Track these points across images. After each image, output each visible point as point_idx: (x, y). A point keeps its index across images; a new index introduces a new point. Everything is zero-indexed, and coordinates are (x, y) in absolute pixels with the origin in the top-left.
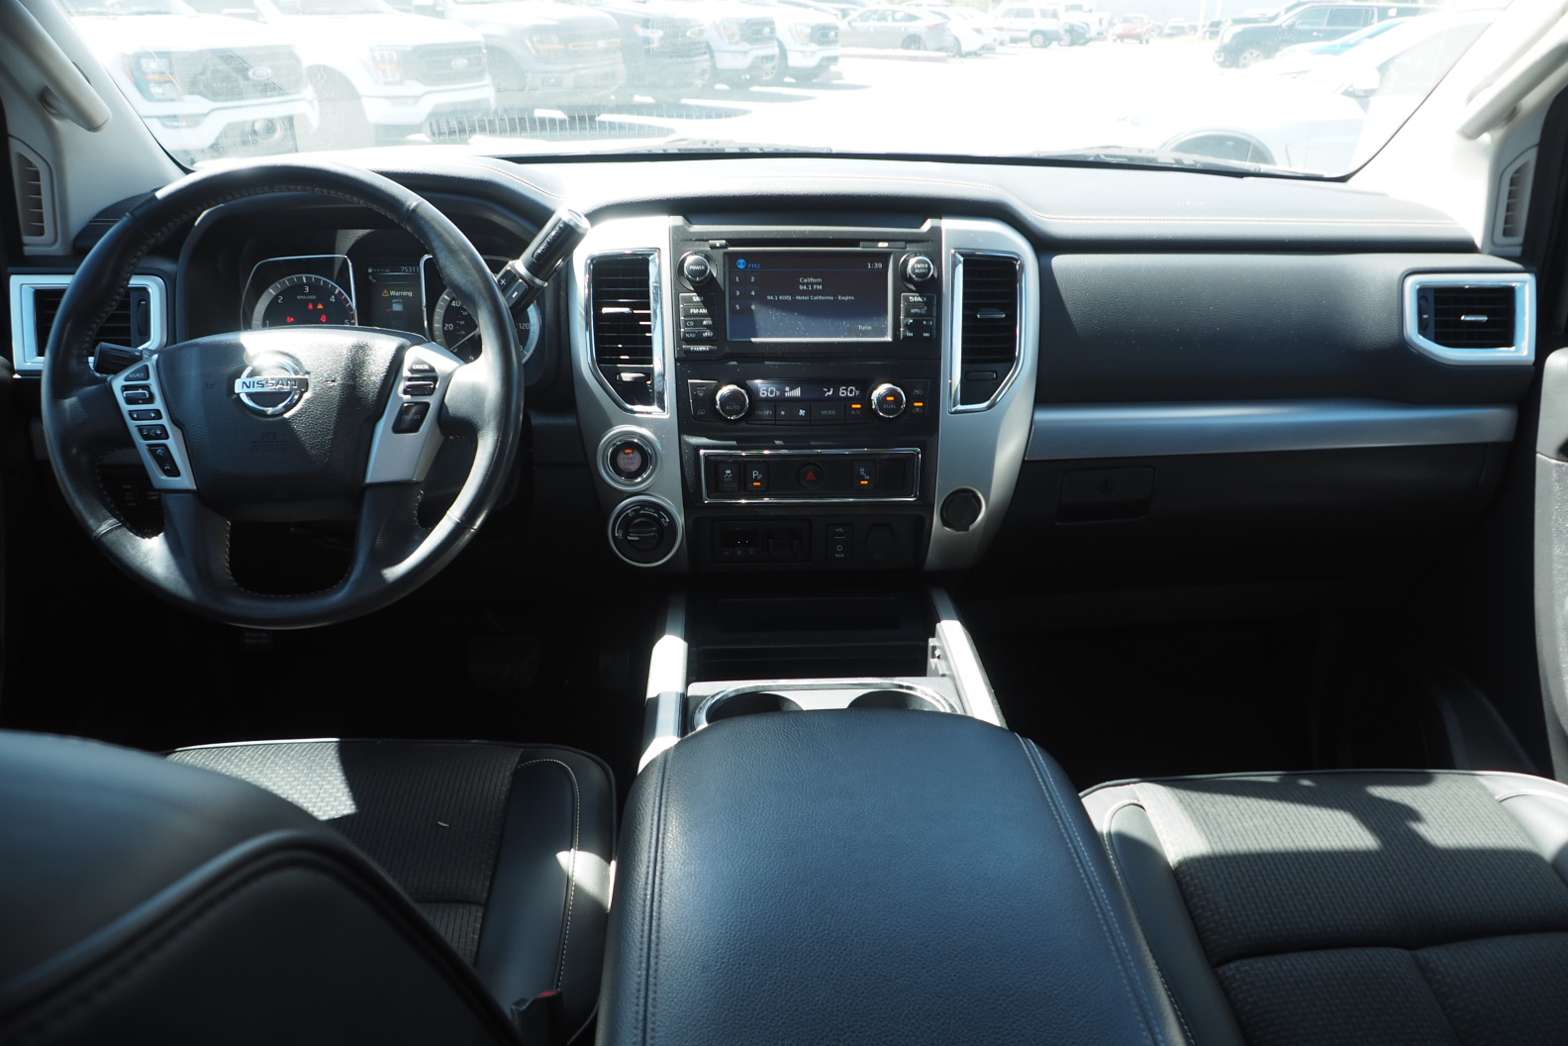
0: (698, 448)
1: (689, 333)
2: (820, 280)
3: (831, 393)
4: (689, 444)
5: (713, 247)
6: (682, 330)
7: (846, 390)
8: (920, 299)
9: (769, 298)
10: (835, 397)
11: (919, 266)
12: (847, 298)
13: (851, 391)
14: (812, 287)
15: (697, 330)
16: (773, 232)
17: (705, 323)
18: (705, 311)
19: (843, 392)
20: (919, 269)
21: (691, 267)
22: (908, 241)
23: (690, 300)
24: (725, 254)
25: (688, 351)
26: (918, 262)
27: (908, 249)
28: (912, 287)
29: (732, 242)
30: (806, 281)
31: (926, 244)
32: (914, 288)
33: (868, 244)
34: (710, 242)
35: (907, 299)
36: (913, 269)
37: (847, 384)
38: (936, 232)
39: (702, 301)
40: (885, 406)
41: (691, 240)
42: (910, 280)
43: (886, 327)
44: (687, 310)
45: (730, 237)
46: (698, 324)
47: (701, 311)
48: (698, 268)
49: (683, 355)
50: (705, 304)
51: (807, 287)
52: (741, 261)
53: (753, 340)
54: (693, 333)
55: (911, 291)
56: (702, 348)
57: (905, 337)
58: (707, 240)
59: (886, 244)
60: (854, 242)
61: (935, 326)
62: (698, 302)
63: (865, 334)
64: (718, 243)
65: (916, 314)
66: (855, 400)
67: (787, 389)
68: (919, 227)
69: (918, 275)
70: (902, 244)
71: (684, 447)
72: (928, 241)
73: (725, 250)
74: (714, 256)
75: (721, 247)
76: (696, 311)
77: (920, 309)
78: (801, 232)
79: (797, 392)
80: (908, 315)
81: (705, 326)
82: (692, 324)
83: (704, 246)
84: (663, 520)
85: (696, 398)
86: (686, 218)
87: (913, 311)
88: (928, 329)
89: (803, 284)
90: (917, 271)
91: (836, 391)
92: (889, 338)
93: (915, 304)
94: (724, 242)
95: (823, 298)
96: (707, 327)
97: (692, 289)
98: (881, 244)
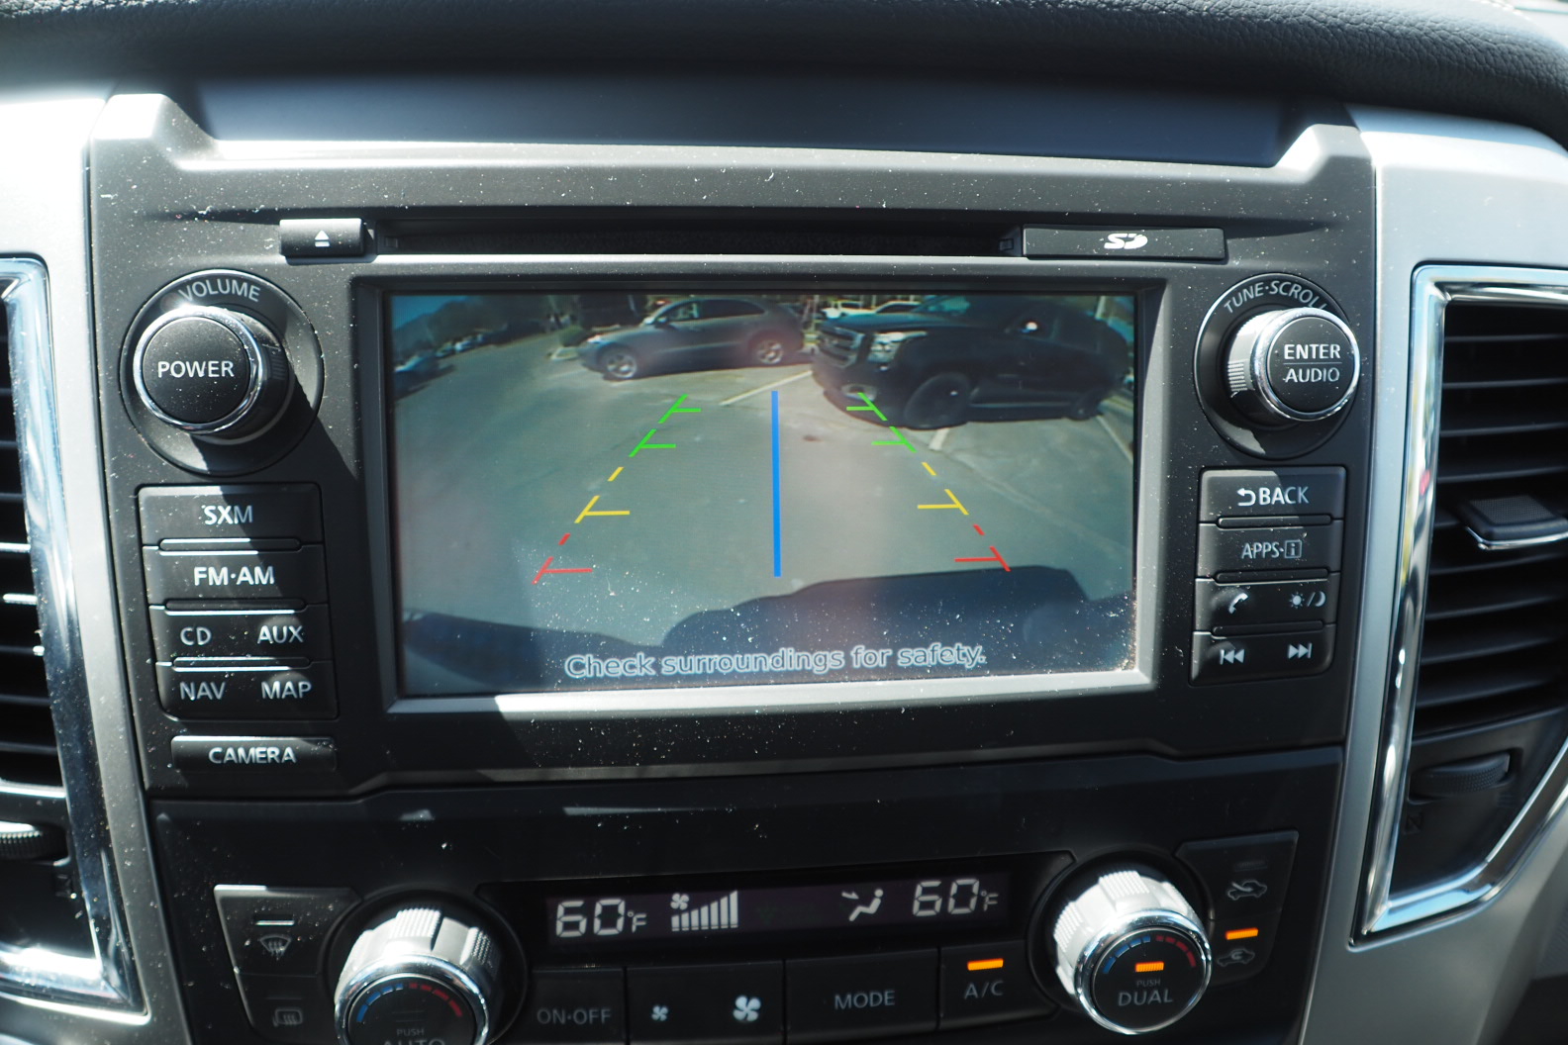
1: (195, 679)
3: (874, 907)
5: (299, 252)
6: (162, 664)
7: (943, 892)
8: (1280, 496)
10: (894, 930)
11: (1302, 352)
13: (963, 897)
15: (231, 666)
17: (265, 633)
18: (262, 577)
19: (925, 900)
20: (1301, 365)
21: (163, 367)
22: (1237, 226)
24: (358, 284)
25: (195, 761)
26: (1295, 334)
27: (1234, 263)
28: (1250, 442)
29: (399, 225)
31: (1311, 238)
32: (1254, 445)
33: (1055, 237)
34: (287, 224)
35: (1226, 495)
36: (1277, 364)
37: (946, 869)
38: (1347, 188)
39: (246, 529)
41: (191, 216)
42: (1244, 408)
44: (177, 572)
45: (386, 199)
46: (231, 637)
47: (245, 575)
48: (195, 369)
49: (177, 777)
50: (267, 543)
53: (512, 704)
54: (217, 678)
55: (1247, 460)
56: (261, 748)
57: (1211, 664)
58: (271, 217)
59: (1139, 241)
61: (1330, 616)
62: (223, 530)
64: (322, 230)
65: (1264, 567)
66: (976, 933)
67: (679, 900)
68: (1266, 161)
69: (1293, 396)
70: (1208, 239)
72: (1317, 226)
73: (358, 268)
75: (339, 251)
76: (219, 577)
77: (1280, 538)
78: (735, 175)
79: (725, 912)
80: (1230, 569)
81: (266, 648)
82: (204, 636)
83: (260, 248)
85: (255, 960)
87: (1250, 551)
88: (1306, 624)
90: (1291, 376)
91: (898, 901)
92: (1133, 673)
93: (1262, 521)
94: (353, 225)
96: (279, 651)
97: (198, 462)
98: (1115, 241)
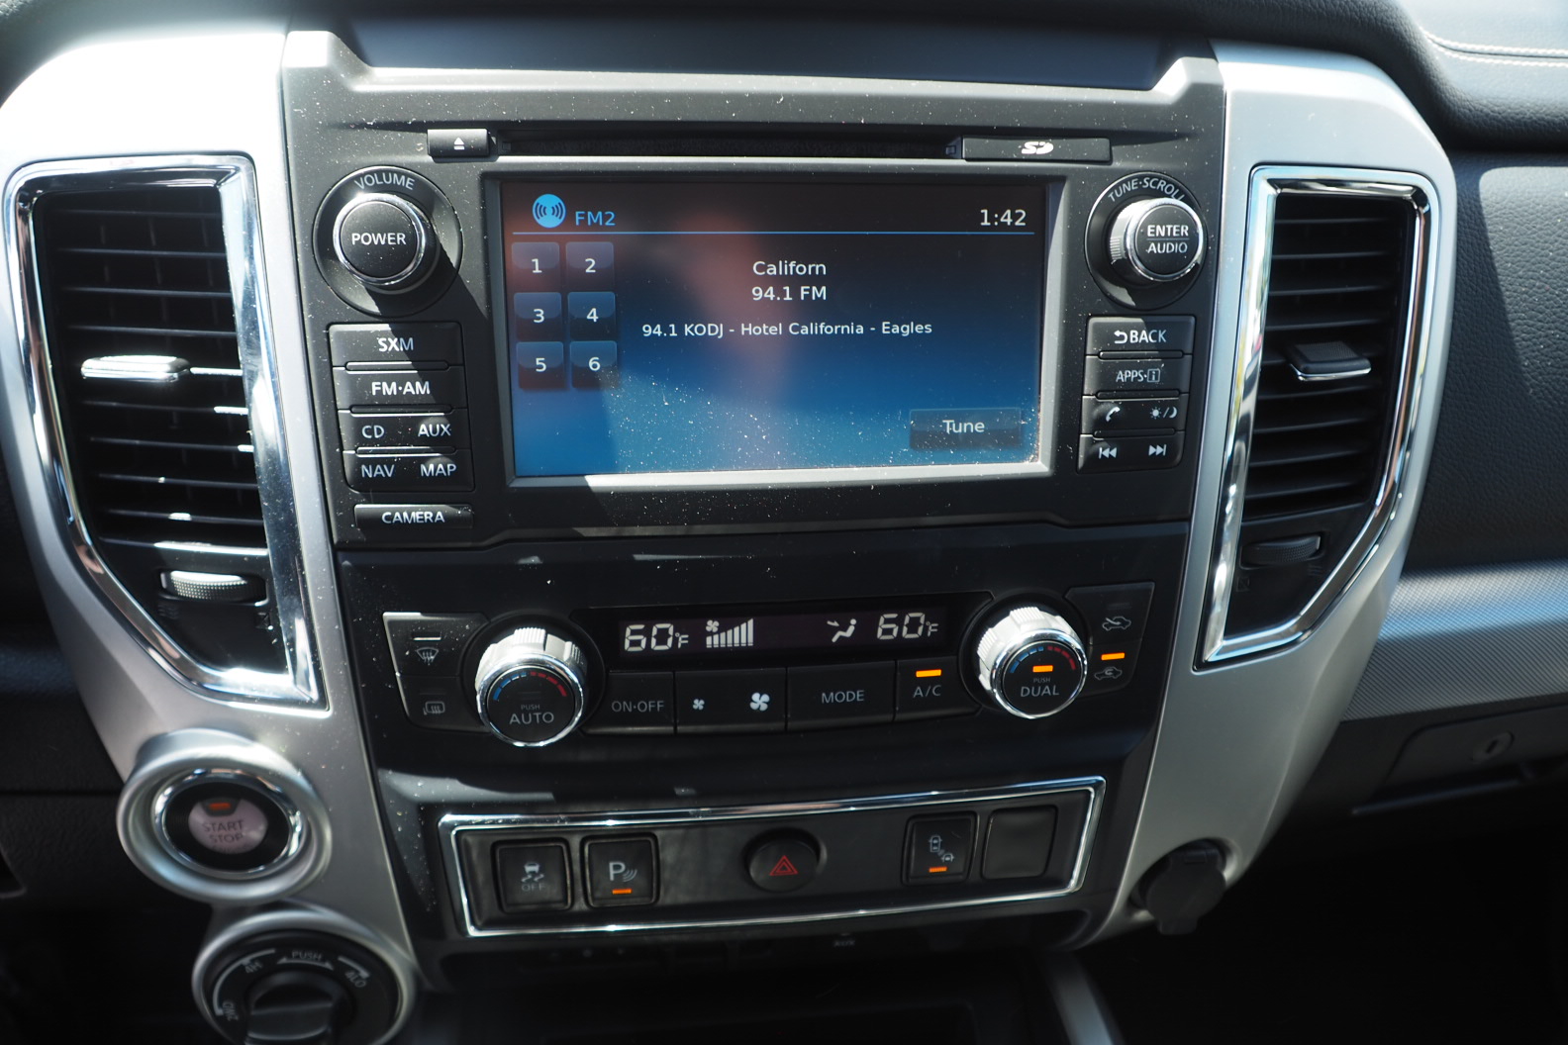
0: (430, 810)
1: (373, 463)
2: (821, 268)
3: (849, 632)
4: (403, 800)
5: (442, 153)
6: (348, 452)
7: (899, 622)
8: (1146, 337)
9: (648, 331)
10: (865, 647)
11: (1161, 231)
12: (907, 330)
13: (913, 626)
14: (795, 293)
15: (398, 451)
16: (655, 98)
17: (423, 428)
18: (421, 389)
19: (887, 628)
20: (1160, 240)
21: (355, 238)
22: (1120, 137)
23: (366, 349)
24: (486, 177)
25: (372, 523)
26: (1158, 217)
27: (1117, 164)
28: (1124, 296)
29: (512, 134)
30: (772, 270)
31: (1175, 145)
32: (1128, 300)
33: (985, 145)
34: (431, 132)
35: (1106, 336)
36: (1142, 239)
37: (901, 605)
38: (1206, 101)
39: (409, 354)
40: (1025, 691)
41: (362, 126)
42: (1120, 271)
43: (1034, 428)
44: (360, 386)
45: (504, 115)
46: (399, 432)
47: (408, 388)
48: (378, 239)
49: (359, 534)
50: (423, 363)
51: (779, 292)
52: (549, 201)
53: (595, 481)
54: (389, 462)
55: (1122, 310)
56: (419, 512)
57: (1093, 459)
58: (421, 127)
59: (1047, 148)
60: (935, 137)
61: (1181, 425)
62: (392, 356)
63: (966, 446)
64: (459, 138)
65: (1132, 388)
66: (923, 652)
67: (712, 625)
68: (1146, 86)
69: (1155, 263)
70: (1098, 146)
71: (390, 802)
72: (1180, 136)
73: (486, 166)
74: (447, 186)
75: (471, 153)
76: (390, 389)
77: (1144, 368)
78: (756, 98)
79: (743, 634)
80: (1108, 389)
81: (424, 440)
82: (379, 431)
83: (413, 151)
84: (350, 975)
85: (412, 666)
86: (348, 38)
87: (1122, 376)
88: (1162, 431)
89: (765, 282)
90: (1153, 248)
91: (867, 628)
92: (1038, 464)
93: (1132, 355)
94: (481, 133)
95: (834, 330)
96: (435, 442)
97: (372, 306)
98: (1030, 148)
